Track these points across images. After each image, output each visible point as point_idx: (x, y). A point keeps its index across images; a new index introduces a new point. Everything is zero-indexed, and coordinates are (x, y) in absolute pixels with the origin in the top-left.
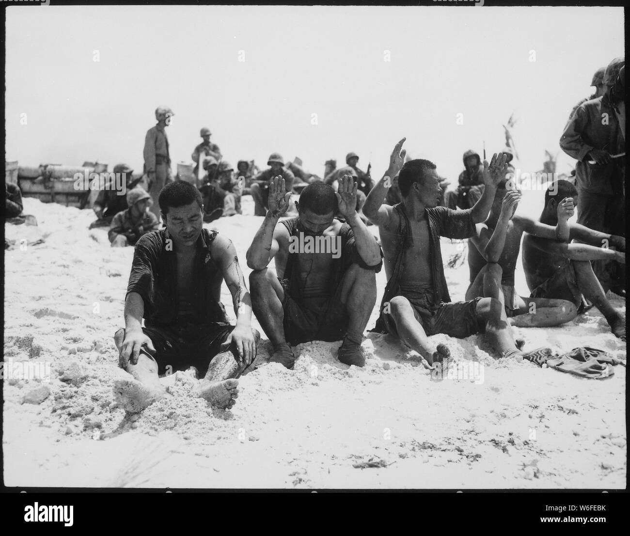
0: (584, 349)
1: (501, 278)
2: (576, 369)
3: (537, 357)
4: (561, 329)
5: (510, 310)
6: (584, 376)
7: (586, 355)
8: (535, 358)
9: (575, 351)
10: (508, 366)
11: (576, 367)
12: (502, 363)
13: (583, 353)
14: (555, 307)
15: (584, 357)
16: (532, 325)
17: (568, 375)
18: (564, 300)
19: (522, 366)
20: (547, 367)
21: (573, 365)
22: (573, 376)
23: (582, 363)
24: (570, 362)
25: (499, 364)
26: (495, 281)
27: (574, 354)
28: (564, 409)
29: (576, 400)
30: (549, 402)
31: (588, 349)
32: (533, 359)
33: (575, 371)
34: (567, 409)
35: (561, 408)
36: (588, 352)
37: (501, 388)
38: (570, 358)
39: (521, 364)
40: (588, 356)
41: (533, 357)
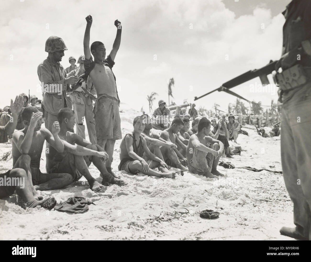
0: (74, 198)
1: (30, 163)
2: (69, 209)
3: (47, 204)
4: (65, 189)
5: (36, 181)
6: (73, 212)
7: (75, 201)
8: (46, 206)
9: (70, 199)
10: (32, 212)
11: (69, 208)
12: (28, 211)
13: (73, 200)
14: (62, 177)
15: (74, 202)
16: (49, 188)
17: (65, 213)
18: (66, 174)
19: (40, 211)
20: (54, 210)
21: (68, 207)
22: (68, 213)
23: (72, 206)
24: (67, 206)
25: (27, 212)
26: (26, 165)
27: (69, 201)
28: (61, 232)
29: (68, 226)
30: (53, 229)
31: (76, 197)
32: (45, 206)
33: (68, 210)
34: (62, 232)
35: (59, 232)
36: (76, 199)
37: (26, 225)
38: (67, 204)
39: (39, 210)
40: (76, 201)
41: (45, 205)
